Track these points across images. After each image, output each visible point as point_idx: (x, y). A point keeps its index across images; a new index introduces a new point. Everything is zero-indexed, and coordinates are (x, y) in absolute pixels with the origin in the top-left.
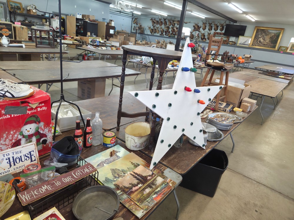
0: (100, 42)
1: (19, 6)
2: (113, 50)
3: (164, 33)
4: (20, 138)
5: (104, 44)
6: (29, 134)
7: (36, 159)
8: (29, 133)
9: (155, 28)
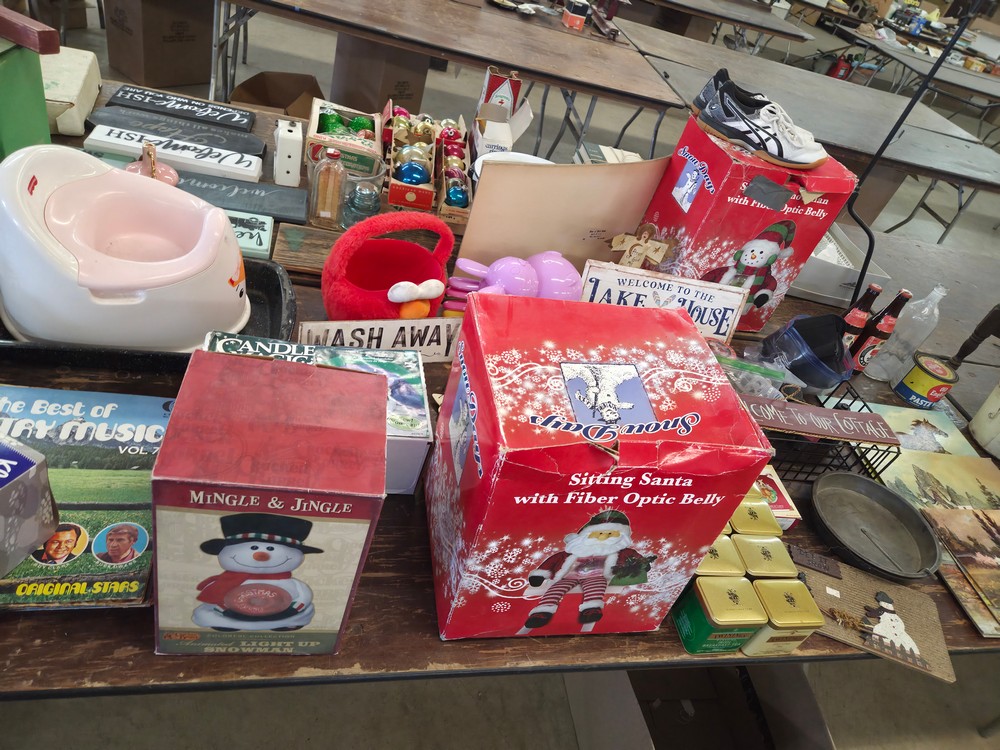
0: (927, 24)
2: (968, 68)
4: (729, 265)
5: (939, 36)
6: (750, 265)
7: (727, 334)
8: (751, 261)
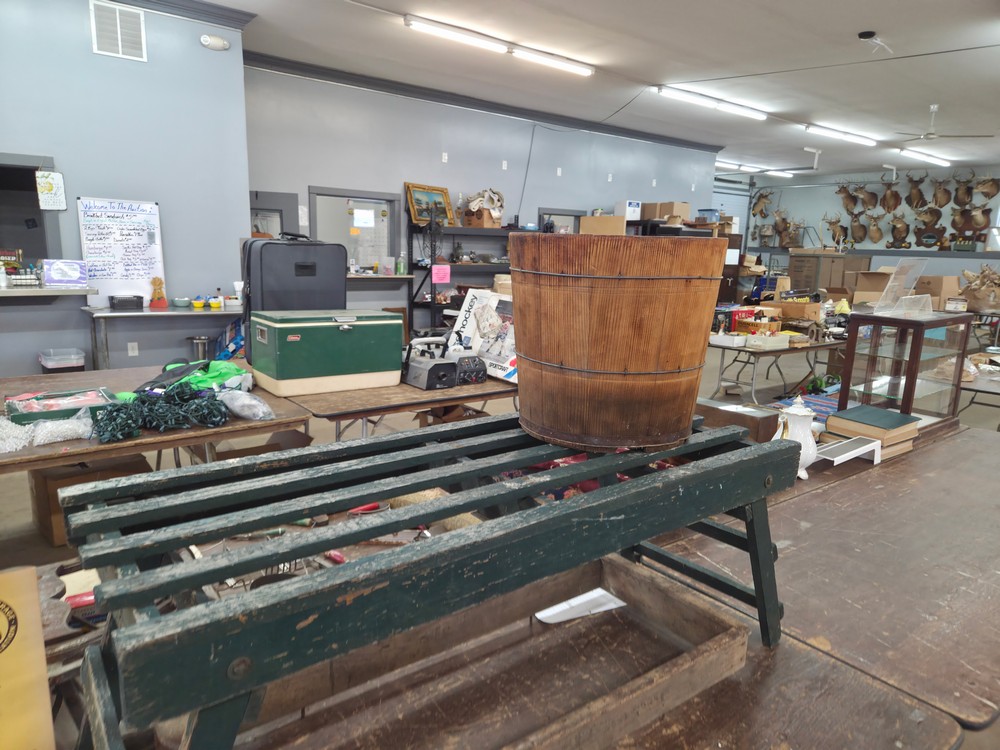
1: (440, 203)
3: (911, 239)
9: (863, 219)
